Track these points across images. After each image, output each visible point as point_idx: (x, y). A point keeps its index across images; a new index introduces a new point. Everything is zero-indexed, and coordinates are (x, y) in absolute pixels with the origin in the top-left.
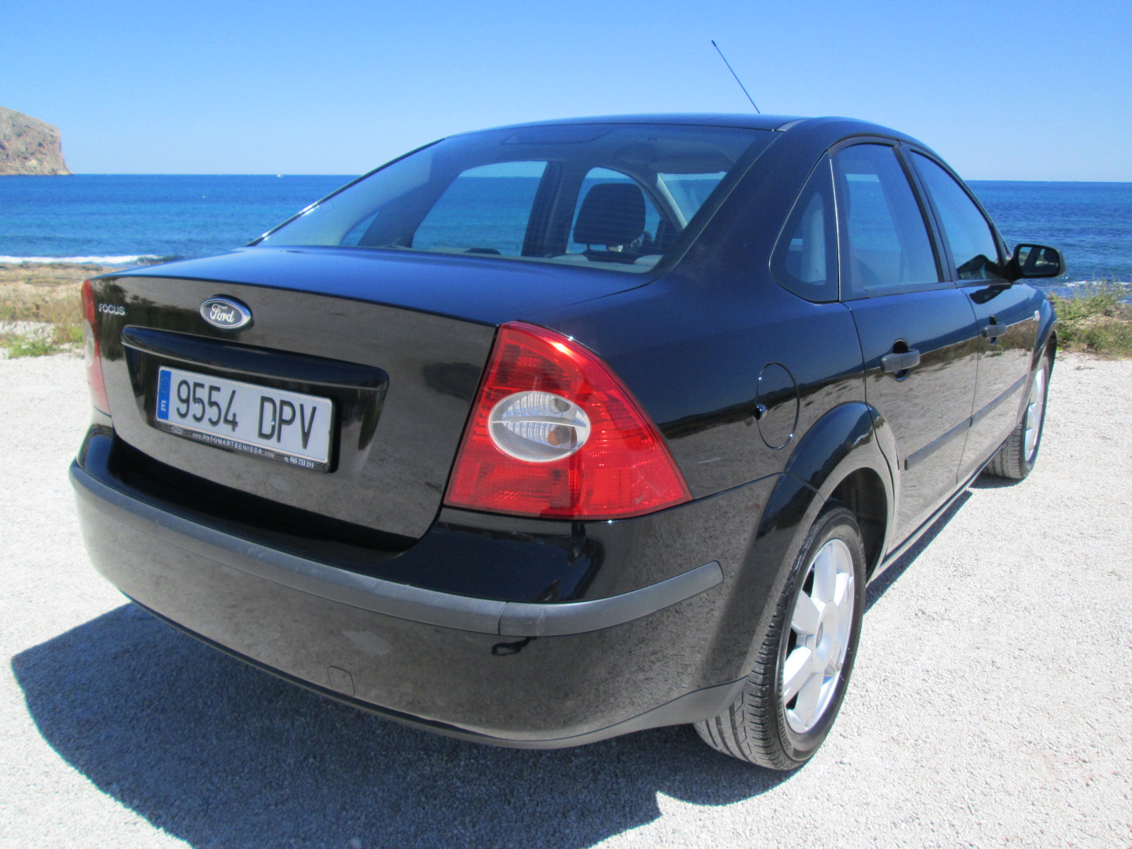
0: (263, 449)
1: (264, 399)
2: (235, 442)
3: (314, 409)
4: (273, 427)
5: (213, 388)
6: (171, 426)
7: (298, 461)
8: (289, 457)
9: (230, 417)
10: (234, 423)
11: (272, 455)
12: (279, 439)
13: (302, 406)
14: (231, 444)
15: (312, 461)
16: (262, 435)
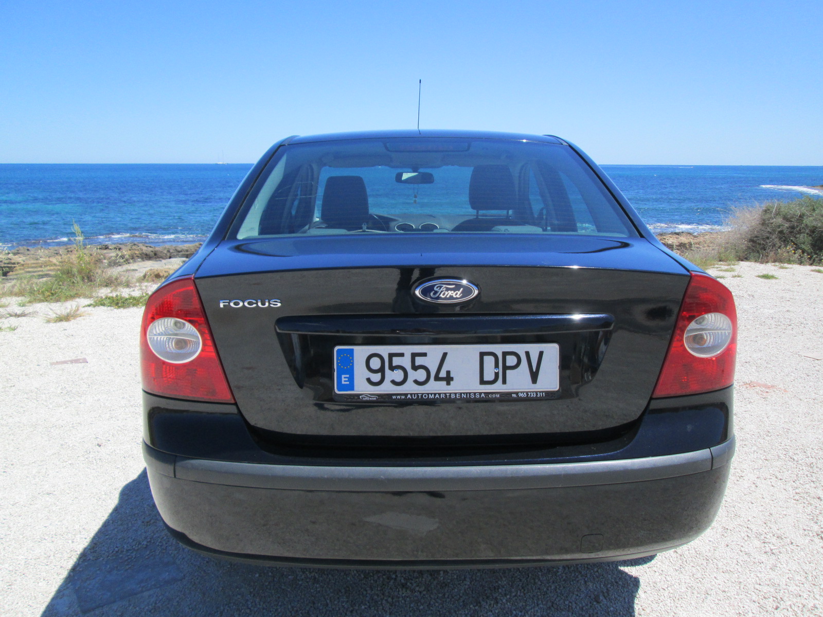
0: (484, 393)
1: (482, 355)
2: (451, 393)
3: (541, 354)
4: (497, 375)
5: (414, 355)
6: (358, 395)
7: (527, 394)
8: (517, 393)
9: (443, 374)
10: (448, 379)
11: (498, 396)
12: (504, 382)
13: (527, 354)
14: (446, 396)
15: (542, 392)
16: (482, 382)
